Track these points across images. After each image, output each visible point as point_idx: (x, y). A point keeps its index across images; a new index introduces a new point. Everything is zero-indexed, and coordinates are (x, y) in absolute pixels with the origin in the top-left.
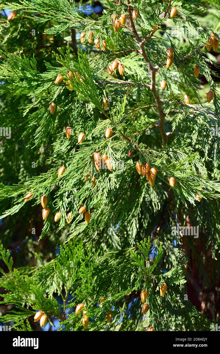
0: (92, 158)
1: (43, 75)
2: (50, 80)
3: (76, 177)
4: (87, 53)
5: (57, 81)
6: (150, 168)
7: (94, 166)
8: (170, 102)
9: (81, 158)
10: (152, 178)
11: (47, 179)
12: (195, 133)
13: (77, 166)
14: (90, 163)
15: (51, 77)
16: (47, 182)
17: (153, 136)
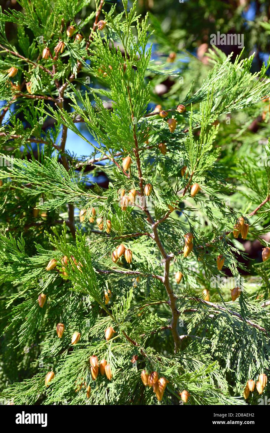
0: (88, 363)
1: (32, 259)
2: (41, 266)
3: (67, 385)
4: (87, 234)
5: (48, 268)
6: (159, 379)
7: (90, 373)
8: (186, 299)
9: (75, 362)
10: (161, 391)
11: (31, 386)
12: (215, 338)
13: (69, 372)
14: (85, 369)
15: (42, 262)
16: (31, 390)
17: (163, 339)
